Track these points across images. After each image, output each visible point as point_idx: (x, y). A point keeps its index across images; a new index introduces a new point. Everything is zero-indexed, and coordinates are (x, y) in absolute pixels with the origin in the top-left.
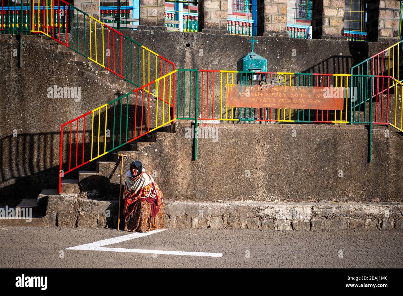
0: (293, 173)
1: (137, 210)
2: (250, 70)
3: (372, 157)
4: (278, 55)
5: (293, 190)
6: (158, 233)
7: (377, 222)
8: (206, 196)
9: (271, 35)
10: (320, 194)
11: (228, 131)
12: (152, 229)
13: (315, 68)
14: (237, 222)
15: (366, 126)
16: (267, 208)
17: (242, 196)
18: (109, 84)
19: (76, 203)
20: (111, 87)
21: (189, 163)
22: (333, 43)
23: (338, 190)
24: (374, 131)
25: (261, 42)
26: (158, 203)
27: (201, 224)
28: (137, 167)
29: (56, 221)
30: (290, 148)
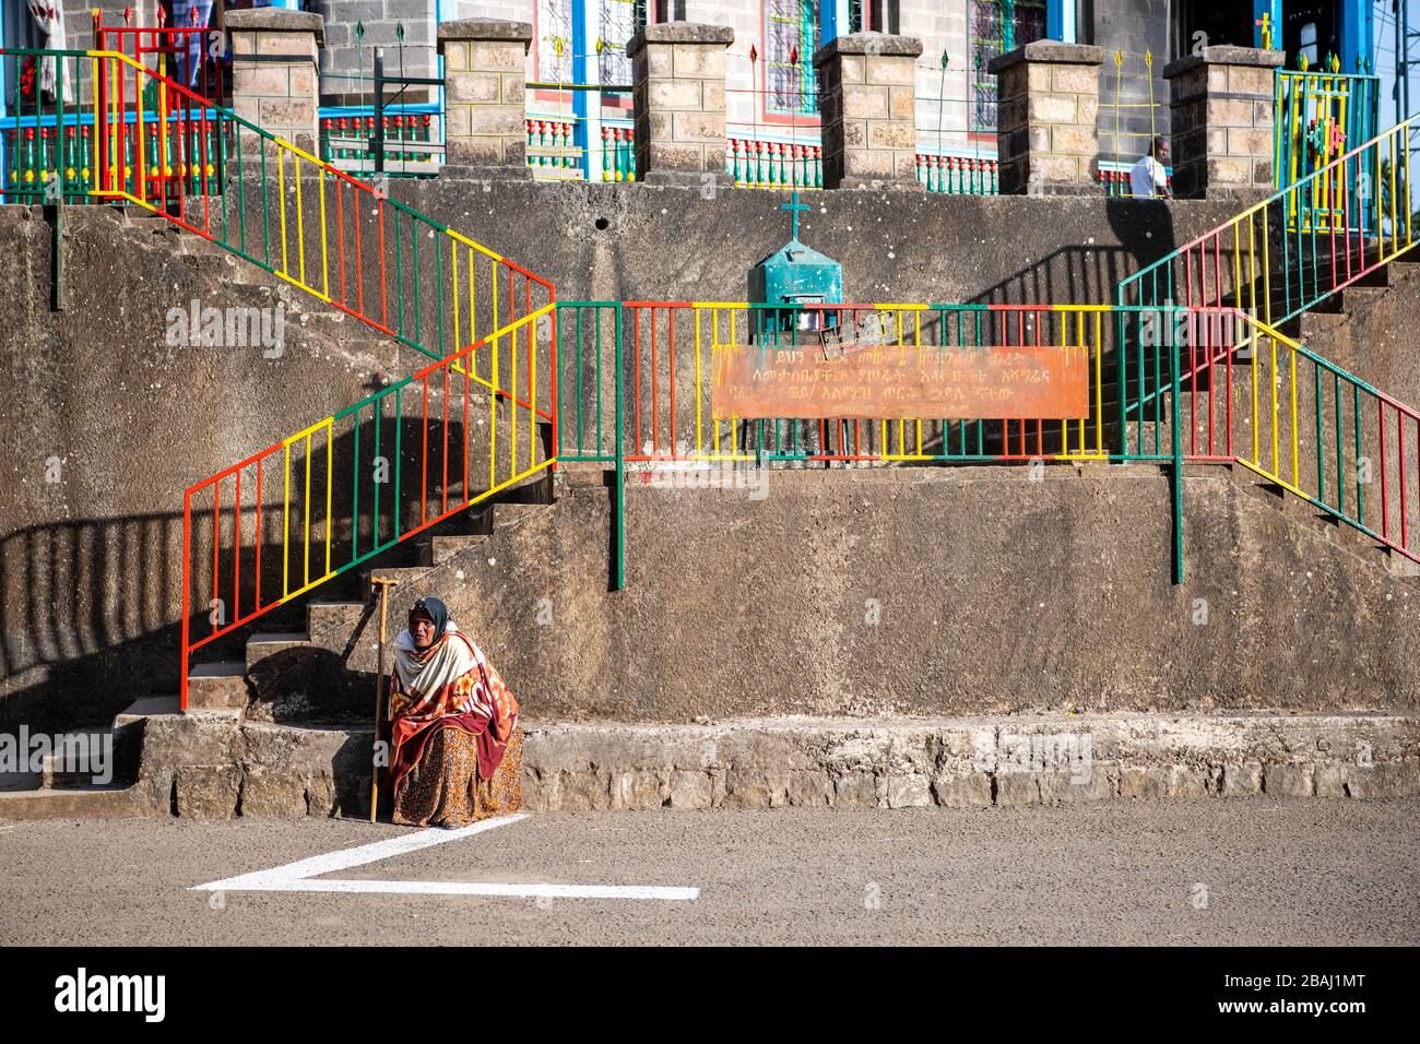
0: (935, 623)
1: (432, 757)
2: (787, 300)
3: (1186, 566)
4: (891, 247)
5: (937, 678)
6: (499, 828)
7: (1206, 775)
8: (655, 704)
9: (866, 184)
10: (1022, 689)
11: (722, 495)
12: (483, 815)
13: (1010, 285)
14: (758, 784)
15: (1163, 467)
16: (854, 736)
17: (772, 700)
18: (346, 354)
19: (238, 740)
20: (352, 364)
21: (601, 598)
22: (1066, 207)
23: (1080, 673)
24: (1188, 483)
25: (835, 208)
26: (500, 731)
27: (641, 796)
28: (433, 617)
29: (171, 799)
30: (921, 544)
